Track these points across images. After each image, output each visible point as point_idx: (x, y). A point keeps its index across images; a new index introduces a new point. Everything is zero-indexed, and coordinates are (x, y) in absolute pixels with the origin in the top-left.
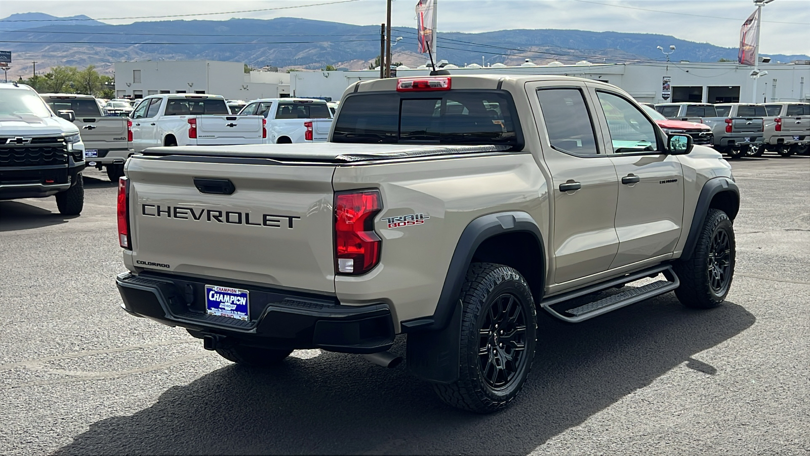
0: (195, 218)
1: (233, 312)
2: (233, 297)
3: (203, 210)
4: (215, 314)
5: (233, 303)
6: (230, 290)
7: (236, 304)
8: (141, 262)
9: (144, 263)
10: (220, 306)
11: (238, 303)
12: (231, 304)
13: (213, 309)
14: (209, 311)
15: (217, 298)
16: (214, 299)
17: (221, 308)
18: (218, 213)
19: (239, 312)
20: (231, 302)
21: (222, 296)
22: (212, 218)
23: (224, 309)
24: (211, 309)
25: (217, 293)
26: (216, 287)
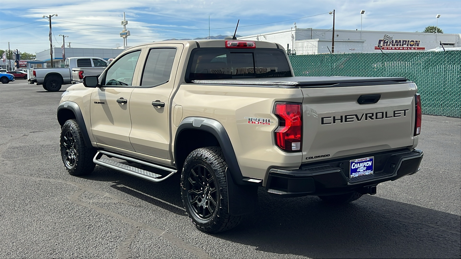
0: (358, 120)
1: (364, 172)
2: (365, 163)
3: (363, 114)
4: (355, 176)
5: (364, 166)
6: (364, 159)
7: (366, 166)
8: (309, 158)
9: (312, 158)
10: (358, 171)
11: (367, 165)
12: (364, 167)
13: (353, 174)
14: (352, 176)
15: (356, 166)
16: (355, 168)
17: (358, 172)
18: (371, 114)
19: (368, 171)
20: (363, 166)
21: (359, 164)
22: (368, 118)
23: (360, 171)
24: (352, 174)
25: (356, 163)
26: (356, 160)
